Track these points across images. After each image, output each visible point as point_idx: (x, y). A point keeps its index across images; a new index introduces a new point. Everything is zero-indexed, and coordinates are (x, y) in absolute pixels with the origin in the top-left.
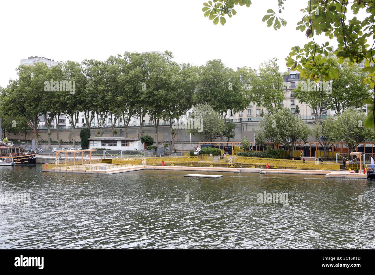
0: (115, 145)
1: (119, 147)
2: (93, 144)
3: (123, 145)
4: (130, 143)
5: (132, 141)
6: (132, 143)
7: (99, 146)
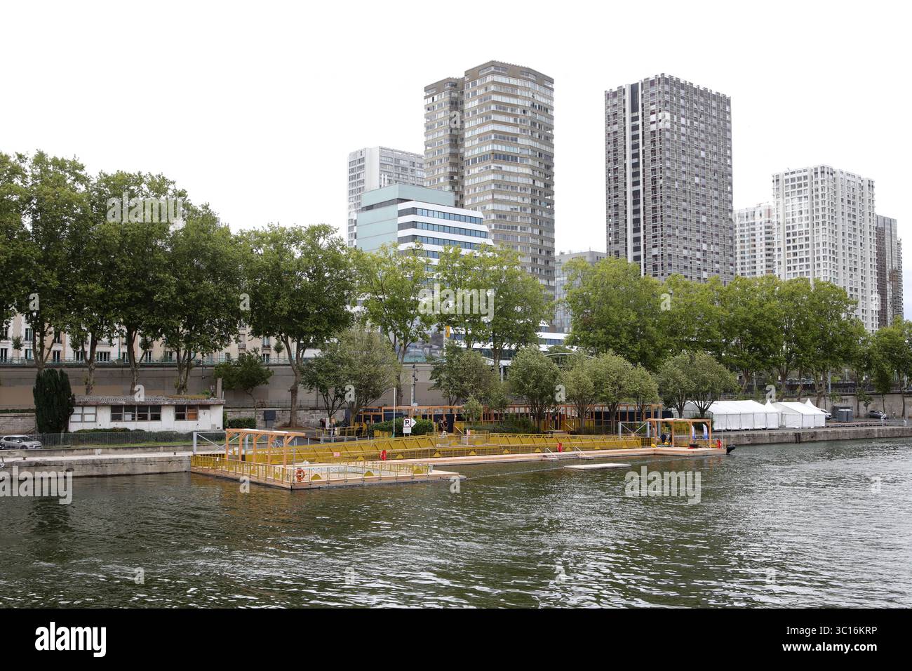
0: (157, 418)
1: (168, 422)
2: (82, 415)
3: (180, 417)
4: (201, 412)
5: (207, 407)
6: (207, 411)
7: (104, 420)
